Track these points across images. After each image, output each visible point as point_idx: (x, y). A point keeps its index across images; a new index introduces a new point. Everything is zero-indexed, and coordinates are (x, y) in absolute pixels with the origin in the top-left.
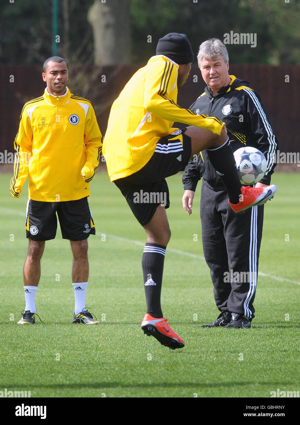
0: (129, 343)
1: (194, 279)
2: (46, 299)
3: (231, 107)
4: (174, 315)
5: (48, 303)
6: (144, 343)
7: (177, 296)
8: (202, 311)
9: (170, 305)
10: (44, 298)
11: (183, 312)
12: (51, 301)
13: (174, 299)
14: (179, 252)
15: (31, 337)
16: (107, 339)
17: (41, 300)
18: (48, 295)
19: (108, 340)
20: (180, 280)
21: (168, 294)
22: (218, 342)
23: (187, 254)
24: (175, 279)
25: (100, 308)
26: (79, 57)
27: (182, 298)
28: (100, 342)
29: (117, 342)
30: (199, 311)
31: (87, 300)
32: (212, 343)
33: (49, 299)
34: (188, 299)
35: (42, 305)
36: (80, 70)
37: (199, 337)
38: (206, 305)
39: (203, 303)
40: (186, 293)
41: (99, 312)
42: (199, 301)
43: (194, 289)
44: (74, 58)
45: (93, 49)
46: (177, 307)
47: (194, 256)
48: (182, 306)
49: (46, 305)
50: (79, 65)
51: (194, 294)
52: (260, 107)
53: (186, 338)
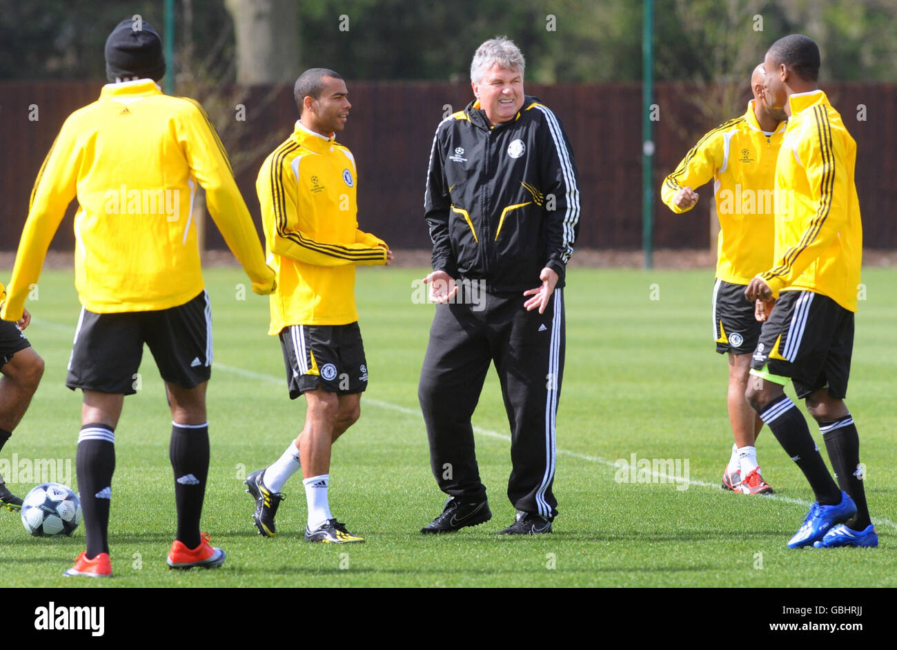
0: (296, 561)
1: (408, 450)
2: (154, 485)
3: (522, 143)
4: (373, 512)
5: (156, 491)
6: (323, 560)
7: (379, 480)
8: (422, 505)
9: (366, 495)
10: (150, 484)
11: (388, 506)
12: (163, 487)
13: (373, 485)
14: (382, 404)
15: (127, 550)
16: (258, 553)
17: (145, 486)
18: (157, 478)
19: (260, 555)
20: (385, 451)
21: (362, 477)
22: (449, 558)
23: (396, 407)
24: (376, 451)
25: (246, 500)
26: (210, 70)
27: (388, 484)
28: (247, 559)
29: (275, 559)
30: (416, 505)
31: (224, 487)
32: (438, 560)
33: (159, 485)
34: (397, 485)
35: (147, 495)
36: (211, 91)
37: (416, 550)
38: (428, 494)
39: (424, 493)
40: (394, 475)
41: (245, 507)
42: (416, 488)
43: (408, 467)
44: (202, 71)
45: (234, 55)
46: (379, 499)
47: (408, 411)
48: (388, 496)
49: (154, 495)
50: (210, 82)
51: (408, 475)
52: (561, 138)
53: (394, 551)
